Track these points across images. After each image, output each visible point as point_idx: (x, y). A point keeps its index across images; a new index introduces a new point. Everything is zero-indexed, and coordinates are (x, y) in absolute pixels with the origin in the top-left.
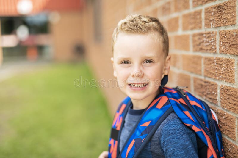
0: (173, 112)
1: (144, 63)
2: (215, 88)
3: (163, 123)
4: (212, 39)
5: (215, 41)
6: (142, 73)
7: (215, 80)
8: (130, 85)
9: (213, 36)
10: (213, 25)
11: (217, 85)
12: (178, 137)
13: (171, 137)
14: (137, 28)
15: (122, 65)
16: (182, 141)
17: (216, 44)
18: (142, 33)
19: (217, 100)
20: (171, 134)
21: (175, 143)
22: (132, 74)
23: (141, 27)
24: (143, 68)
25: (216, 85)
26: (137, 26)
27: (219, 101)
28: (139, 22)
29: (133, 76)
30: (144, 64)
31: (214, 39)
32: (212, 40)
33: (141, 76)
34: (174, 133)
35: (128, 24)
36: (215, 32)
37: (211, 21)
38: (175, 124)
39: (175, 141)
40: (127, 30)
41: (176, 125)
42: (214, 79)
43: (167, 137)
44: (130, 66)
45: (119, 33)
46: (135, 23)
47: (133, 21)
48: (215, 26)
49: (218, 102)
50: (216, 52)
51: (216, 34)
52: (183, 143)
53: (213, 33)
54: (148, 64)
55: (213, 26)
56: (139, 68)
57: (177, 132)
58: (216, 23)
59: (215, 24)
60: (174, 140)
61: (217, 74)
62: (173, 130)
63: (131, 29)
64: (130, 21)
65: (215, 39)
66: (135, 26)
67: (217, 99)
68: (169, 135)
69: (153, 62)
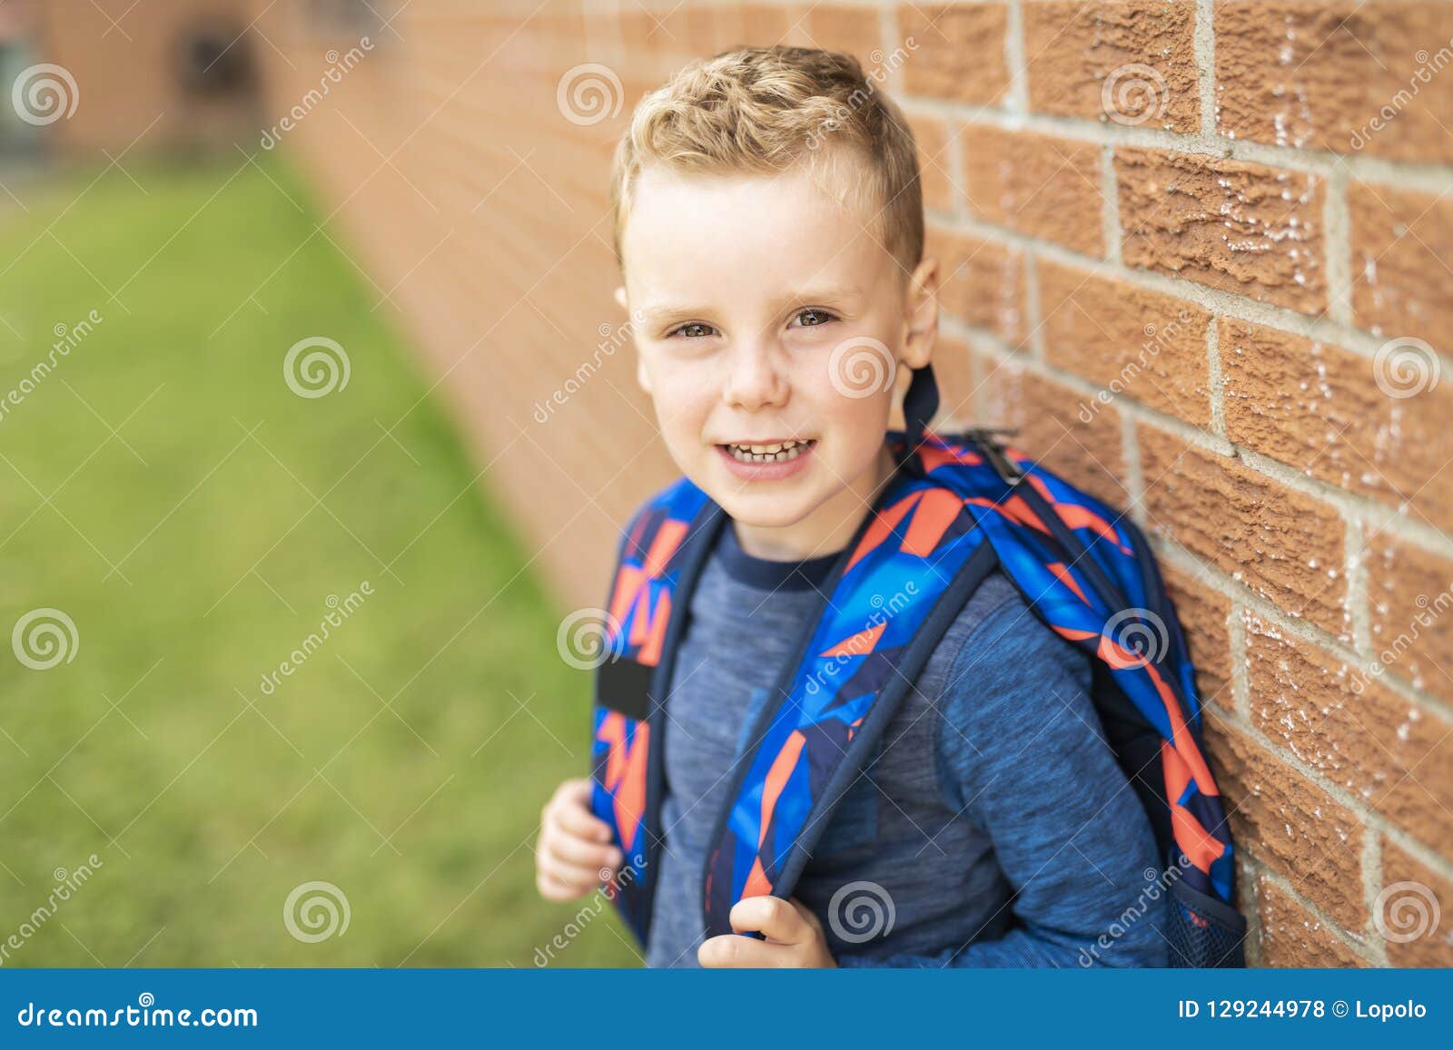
0: (996, 569)
1: (788, 328)
2: (1330, 537)
3: (954, 632)
4: (1293, 222)
5: (1315, 241)
6: (782, 388)
7: (1324, 490)
8: (726, 448)
9: (1295, 201)
10: (1288, 127)
11: (1344, 525)
12: (1038, 697)
13: (1004, 700)
14: (734, 143)
15: (672, 343)
16: (1056, 717)
17: (1323, 259)
18: (765, 168)
19: (1347, 617)
20: (1004, 689)
21: (1027, 729)
22: (728, 398)
23: (757, 138)
24: (788, 357)
25: (1331, 519)
26: (731, 134)
27: (1357, 626)
28: (744, 107)
29: (736, 405)
30: (784, 334)
31: (1308, 226)
32: (1286, 226)
33: (776, 400)
34: (1019, 682)
35: (682, 126)
36: (1311, 180)
37: (1269, 99)
38: (1017, 632)
39: (1025, 719)
40: (682, 160)
41: (1022, 640)
42: (1317, 479)
43: (981, 705)
44: (713, 351)
45: (642, 169)
46: (721, 112)
47: (708, 101)
48: (1310, 142)
49: (1350, 625)
50: (1323, 311)
51: (1319, 197)
52: (1062, 723)
53: (1294, 182)
54: (812, 332)
55: (1298, 143)
56: (764, 359)
57: (1032, 672)
58: (1321, 128)
59: (1311, 132)
60: (1021, 715)
61: (1335, 454)
62: (1013, 663)
63: (705, 151)
64: (692, 103)
65: (1317, 226)
66: (724, 135)
67: (1346, 607)
68: (995, 693)
69: (836, 319)
